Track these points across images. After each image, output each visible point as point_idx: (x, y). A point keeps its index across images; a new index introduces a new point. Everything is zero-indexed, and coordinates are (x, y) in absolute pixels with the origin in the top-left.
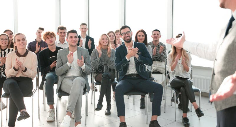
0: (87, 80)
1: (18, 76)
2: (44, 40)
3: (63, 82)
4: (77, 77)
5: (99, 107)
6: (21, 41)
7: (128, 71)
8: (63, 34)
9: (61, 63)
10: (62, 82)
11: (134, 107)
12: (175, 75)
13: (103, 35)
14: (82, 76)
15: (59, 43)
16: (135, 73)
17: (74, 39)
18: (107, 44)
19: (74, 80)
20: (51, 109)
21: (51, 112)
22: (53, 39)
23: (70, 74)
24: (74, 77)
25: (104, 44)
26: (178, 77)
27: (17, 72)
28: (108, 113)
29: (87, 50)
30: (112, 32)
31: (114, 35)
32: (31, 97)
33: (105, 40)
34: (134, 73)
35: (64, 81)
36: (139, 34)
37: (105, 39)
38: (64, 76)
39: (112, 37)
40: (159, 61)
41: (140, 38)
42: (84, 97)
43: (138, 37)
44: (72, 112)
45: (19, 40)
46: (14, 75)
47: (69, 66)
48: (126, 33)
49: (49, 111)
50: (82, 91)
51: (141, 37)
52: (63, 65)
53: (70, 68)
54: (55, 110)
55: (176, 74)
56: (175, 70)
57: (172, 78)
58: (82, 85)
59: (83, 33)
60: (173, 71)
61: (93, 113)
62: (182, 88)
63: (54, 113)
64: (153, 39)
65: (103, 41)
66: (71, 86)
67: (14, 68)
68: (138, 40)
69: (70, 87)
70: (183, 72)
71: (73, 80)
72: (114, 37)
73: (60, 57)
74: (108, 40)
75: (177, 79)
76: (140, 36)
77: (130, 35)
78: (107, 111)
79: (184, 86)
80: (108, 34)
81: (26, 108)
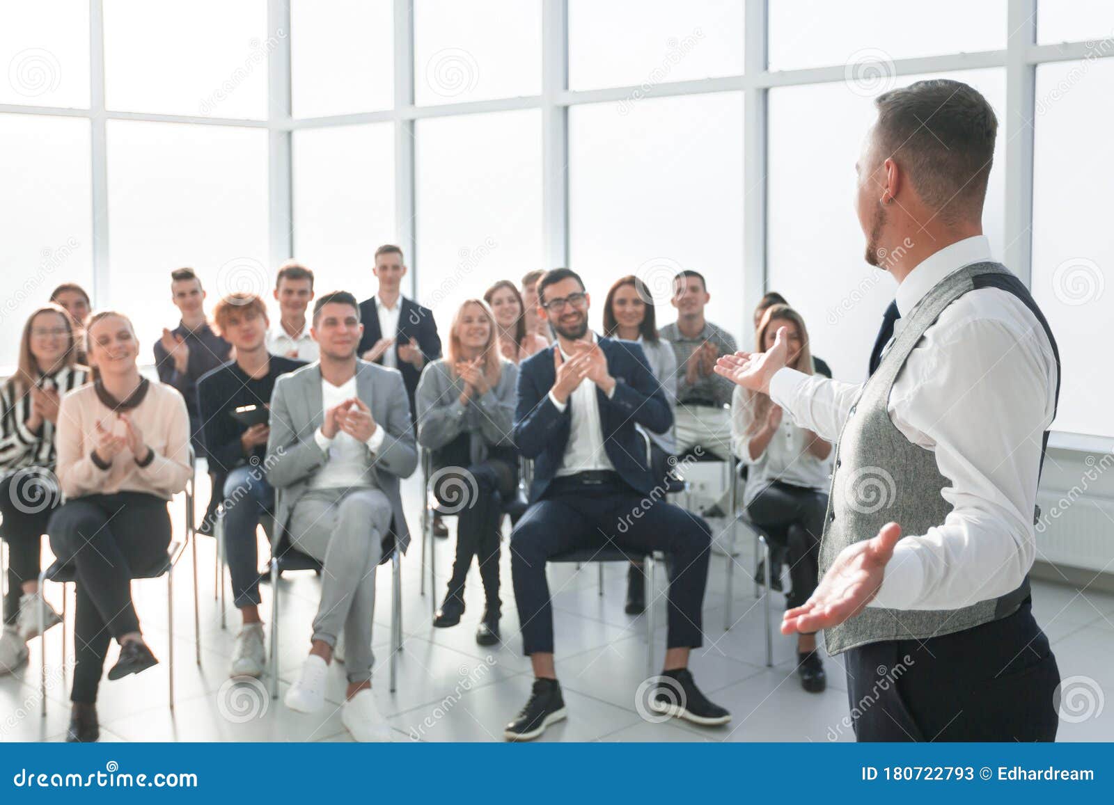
0: (396, 500)
1: (113, 489)
2: (217, 331)
3: (296, 513)
4: (356, 489)
5: (452, 612)
6: (115, 343)
7: (567, 460)
8: (295, 297)
9: (287, 434)
10: (291, 510)
11: (601, 605)
12: (766, 473)
13: (468, 303)
14: (377, 486)
15: (281, 338)
16: (600, 467)
17: (343, 328)
18: (482, 341)
19: (344, 504)
20: (249, 626)
21: (246, 637)
22: (259, 323)
23: (329, 480)
24: (345, 492)
25: (472, 342)
26: (777, 484)
27: (105, 474)
28: (489, 639)
29: (396, 375)
30: (506, 284)
31: (515, 298)
32: (166, 574)
33: (476, 324)
34: (591, 467)
35: (302, 507)
36: (618, 296)
37: (476, 320)
38: (302, 488)
39: (506, 305)
40: (708, 403)
41: (624, 312)
42: (384, 573)
43: (617, 308)
44: (331, 642)
45: (105, 341)
46: (91, 486)
47: (324, 448)
48: (566, 300)
49: (241, 635)
50: (377, 549)
51: (629, 308)
52: (296, 442)
53: (327, 457)
54: (267, 629)
55: (771, 468)
56: (766, 455)
57: (755, 486)
58: (375, 527)
59: (387, 287)
60: (758, 461)
61: (427, 636)
62: (792, 529)
63: (262, 642)
64: (680, 310)
65: (465, 327)
66: (331, 531)
67: (95, 457)
68: (617, 318)
69: (327, 534)
70: (800, 462)
71: (337, 505)
72: (517, 306)
73: (286, 407)
74: (487, 326)
75: (775, 492)
76: (623, 302)
77: (583, 307)
78: (483, 628)
79: (800, 522)
80: (488, 298)
81: (143, 627)
